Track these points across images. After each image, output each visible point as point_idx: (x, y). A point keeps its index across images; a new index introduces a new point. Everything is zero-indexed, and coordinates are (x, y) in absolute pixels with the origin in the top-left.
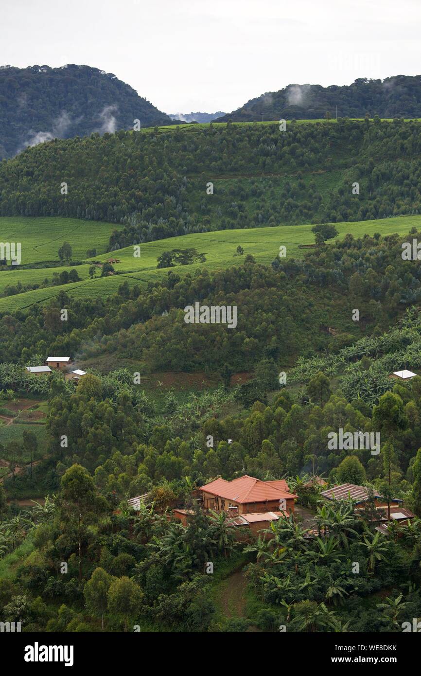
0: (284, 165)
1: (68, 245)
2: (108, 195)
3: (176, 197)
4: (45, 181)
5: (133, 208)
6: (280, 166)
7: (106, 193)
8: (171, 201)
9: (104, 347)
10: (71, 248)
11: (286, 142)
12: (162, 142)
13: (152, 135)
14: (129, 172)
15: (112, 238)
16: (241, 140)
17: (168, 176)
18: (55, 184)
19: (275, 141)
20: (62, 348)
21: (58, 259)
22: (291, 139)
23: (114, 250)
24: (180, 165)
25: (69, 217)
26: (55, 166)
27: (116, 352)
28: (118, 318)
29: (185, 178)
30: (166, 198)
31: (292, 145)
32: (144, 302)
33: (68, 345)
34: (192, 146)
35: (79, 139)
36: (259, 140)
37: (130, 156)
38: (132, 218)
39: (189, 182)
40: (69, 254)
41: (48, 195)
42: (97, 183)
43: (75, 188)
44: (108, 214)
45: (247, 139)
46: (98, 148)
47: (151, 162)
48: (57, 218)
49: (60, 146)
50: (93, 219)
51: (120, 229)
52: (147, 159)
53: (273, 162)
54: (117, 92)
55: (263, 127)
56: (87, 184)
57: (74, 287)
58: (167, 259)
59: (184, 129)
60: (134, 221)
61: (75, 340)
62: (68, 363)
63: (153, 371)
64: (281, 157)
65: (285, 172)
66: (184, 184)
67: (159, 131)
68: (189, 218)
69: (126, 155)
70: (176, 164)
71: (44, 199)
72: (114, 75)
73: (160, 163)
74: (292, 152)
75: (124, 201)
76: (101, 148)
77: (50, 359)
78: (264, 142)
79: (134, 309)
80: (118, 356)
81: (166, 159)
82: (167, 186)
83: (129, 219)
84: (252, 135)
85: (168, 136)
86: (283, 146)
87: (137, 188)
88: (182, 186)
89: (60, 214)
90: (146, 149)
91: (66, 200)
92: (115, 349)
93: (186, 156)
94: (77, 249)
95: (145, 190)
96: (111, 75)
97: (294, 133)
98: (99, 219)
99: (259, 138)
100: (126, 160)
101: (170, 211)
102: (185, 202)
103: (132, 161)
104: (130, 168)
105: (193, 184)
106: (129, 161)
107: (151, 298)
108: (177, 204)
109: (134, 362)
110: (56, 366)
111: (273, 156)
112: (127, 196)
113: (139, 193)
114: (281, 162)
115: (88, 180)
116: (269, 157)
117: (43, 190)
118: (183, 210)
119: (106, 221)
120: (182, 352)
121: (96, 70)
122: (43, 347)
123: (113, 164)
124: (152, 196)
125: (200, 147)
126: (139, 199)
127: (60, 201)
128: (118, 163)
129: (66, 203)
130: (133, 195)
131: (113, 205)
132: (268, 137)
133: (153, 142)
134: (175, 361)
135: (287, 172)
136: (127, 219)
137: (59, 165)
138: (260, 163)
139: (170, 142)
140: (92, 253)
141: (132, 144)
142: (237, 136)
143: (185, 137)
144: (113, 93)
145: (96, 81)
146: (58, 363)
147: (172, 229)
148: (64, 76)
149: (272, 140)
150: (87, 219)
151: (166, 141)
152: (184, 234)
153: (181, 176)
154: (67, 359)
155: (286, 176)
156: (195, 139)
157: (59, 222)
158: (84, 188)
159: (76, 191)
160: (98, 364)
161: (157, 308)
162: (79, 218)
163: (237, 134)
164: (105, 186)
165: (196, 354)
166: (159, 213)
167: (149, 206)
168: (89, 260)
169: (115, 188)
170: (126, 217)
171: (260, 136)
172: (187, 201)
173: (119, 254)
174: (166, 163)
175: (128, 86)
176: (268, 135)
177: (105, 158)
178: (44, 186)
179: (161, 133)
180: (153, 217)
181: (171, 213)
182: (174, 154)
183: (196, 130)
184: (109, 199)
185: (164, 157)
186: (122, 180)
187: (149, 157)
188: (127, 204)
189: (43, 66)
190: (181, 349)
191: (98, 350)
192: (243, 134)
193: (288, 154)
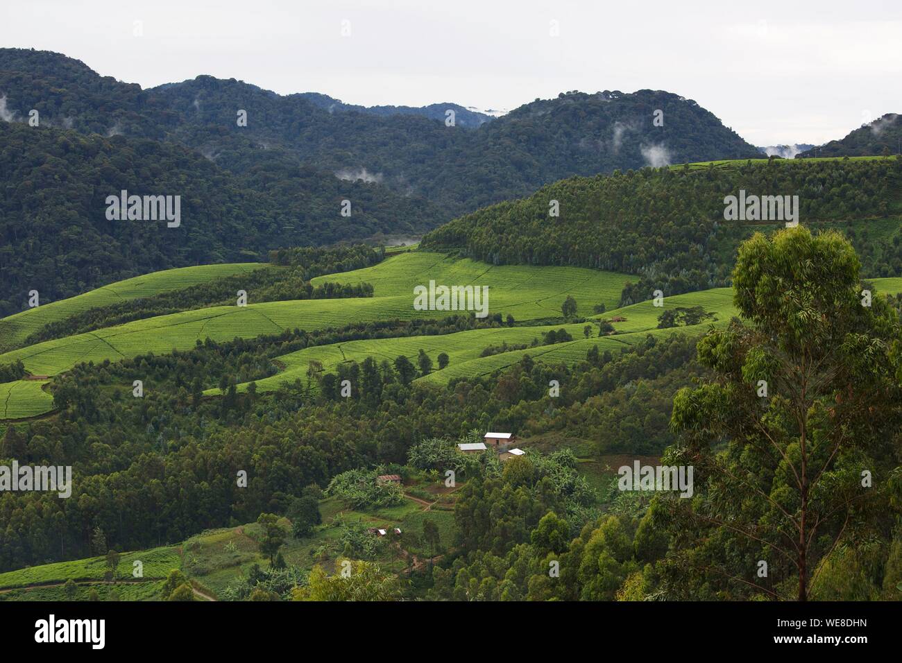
0: (832, 209)
1: (572, 300)
2: (624, 242)
3: (703, 244)
4: (556, 225)
5: (653, 258)
6: (828, 211)
7: (623, 239)
8: (697, 250)
9: (552, 422)
10: (575, 302)
11: (835, 182)
12: (692, 181)
13: (682, 173)
14: (652, 216)
15: (624, 292)
16: (784, 180)
17: (696, 220)
18: (568, 229)
19: (823, 181)
20: (506, 422)
21: (562, 315)
22: (842, 179)
23: (625, 306)
24: (711, 208)
25: (580, 266)
26: (570, 208)
27: (565, 429)
28: (579, 388)
29: (716, 223)
30: (690, 246)
31: (842, 186)
32: (609, 371)
33: (512, 419)
34: (727, 185)
35: (600, 176)
36: (804, 180)
37: (654, 197)
38: (651, 269)
39: (720, 228)
40: (573, 310)
41: (558, 242)
42: (614, 227)
43: (590, 233)
44: (624, 263)
45: (790, 178)
46: (618, 187)
47: (677, 205)
48: (567, 268)
49: (578, 185)
50: (606, 269)
51: (635, 281)
52: (672, 200)
53: (819, 205)
54: (698, 121)
55: (810, 165)
56: (602, 229)
57: (550, 349)
58: (669, 318)
59: (720, 167)
60: (652, 273)
61: (520, 414)
62: (508, 440)
63: (603, 453)
64: (829, 200)
65: (833, 217)
66: (714, 230)
67: (690, 168)
68: (716, 269)
69: (650, 196)
70: (707, 207)
71: (553, 246)
72: (695, 102)
73: (688, 205)
74: (842, 194)
75: (642, 248)
76: (622, 187)
77: (489, 435)
78: (811, 181)
79: (597, 379)
80: (566, 434)
81: (696, 201)
82: (693, 232)
83: (647, 270)
84: (797, 173)
85: (700, 174)
86: (832, 187)
87: (660, 234)
88: (712, 233)
89: (571, 263)
90: (673, 189)
91: (577, 247)
92: (565, 426)
93: (718, 197)
94: (585, 304)
95: (668, 236)
96: (692, 102)
97: (846, 172)
98: (613, 270)
99: (805, 177)
100: (649, 202)
101: (695, 261)
102: (714, 251)
103: (656, 202)
104: (654, 211)
105: (725, 230)
106: (652, 202)
107: (618, 366)
108: (704, 254)
109: (582, 441)
110: (495, 443)
111: (820, 199)
112: (647, 243)
113: (660, 240)
114: (828, 206)
115: (604, 224)
116: (814, 200)
117: (553, 235)
118: (712, 261)
119: (621, 272)
120: (638, 432)
121: (674, 96)
122: (486, 420)
123: (634, 206)
124: (675, 243)
125: (735, 187)
126: (660, 247)
127: (571, 248)
128: (640, 204)
129: (578, 250)
130: (653, 242)
131: (629, 253)
132: (815, 176)
133: (682, 181)
134: (628, 442)
135: (835, 217)
136: (645, 270)
137: (574, 207)
138: (804, 206)
139: (702, 182)
140: (601, 309)
141: (658, 183)
142: (780, 175)
143: (719, 176)
144: (693, 122)
145: (673, 108)
146: (498, 440)
147: (693, 283)
148: (636, 102)
149: (820, 180)
150: (600, 270)
151: (697, 180)
152: (708, 289)
153: (711, 221)
154: (508, 435)
155: (834, 222)
156: (730, 178)
157: (569, 272)
158: (599, 234)
159: (590, 236)
160: (540, 442)
161: (623, 377)
162: (592, 268)
163: (780, 172)
164: (622, 232)
165: (656, 434)
166: (683, 263)
167: (672, 255)
168: (594, 317)
169: (634, 234)
170: (643, 268)
171: (805, 176)
172: (716, 250)
173: (630, 311)
174: (694, 206)
175: (711, 114)
176: (815, 174)
177: (626, 199)
178: (555, 231)
179: (691, 170)
180: (674, 267)
181: (695, 264)
182: (705, 195)
183: (733, 168)
184: (626, 246)
185: (693, 198)
186: (641, 225)
187: (676, 198)
188: (646, 252)
189: (615, 92)
190: (636, 427)
191: (543, 426)
192: (786, 173)
193: (838, 196)
